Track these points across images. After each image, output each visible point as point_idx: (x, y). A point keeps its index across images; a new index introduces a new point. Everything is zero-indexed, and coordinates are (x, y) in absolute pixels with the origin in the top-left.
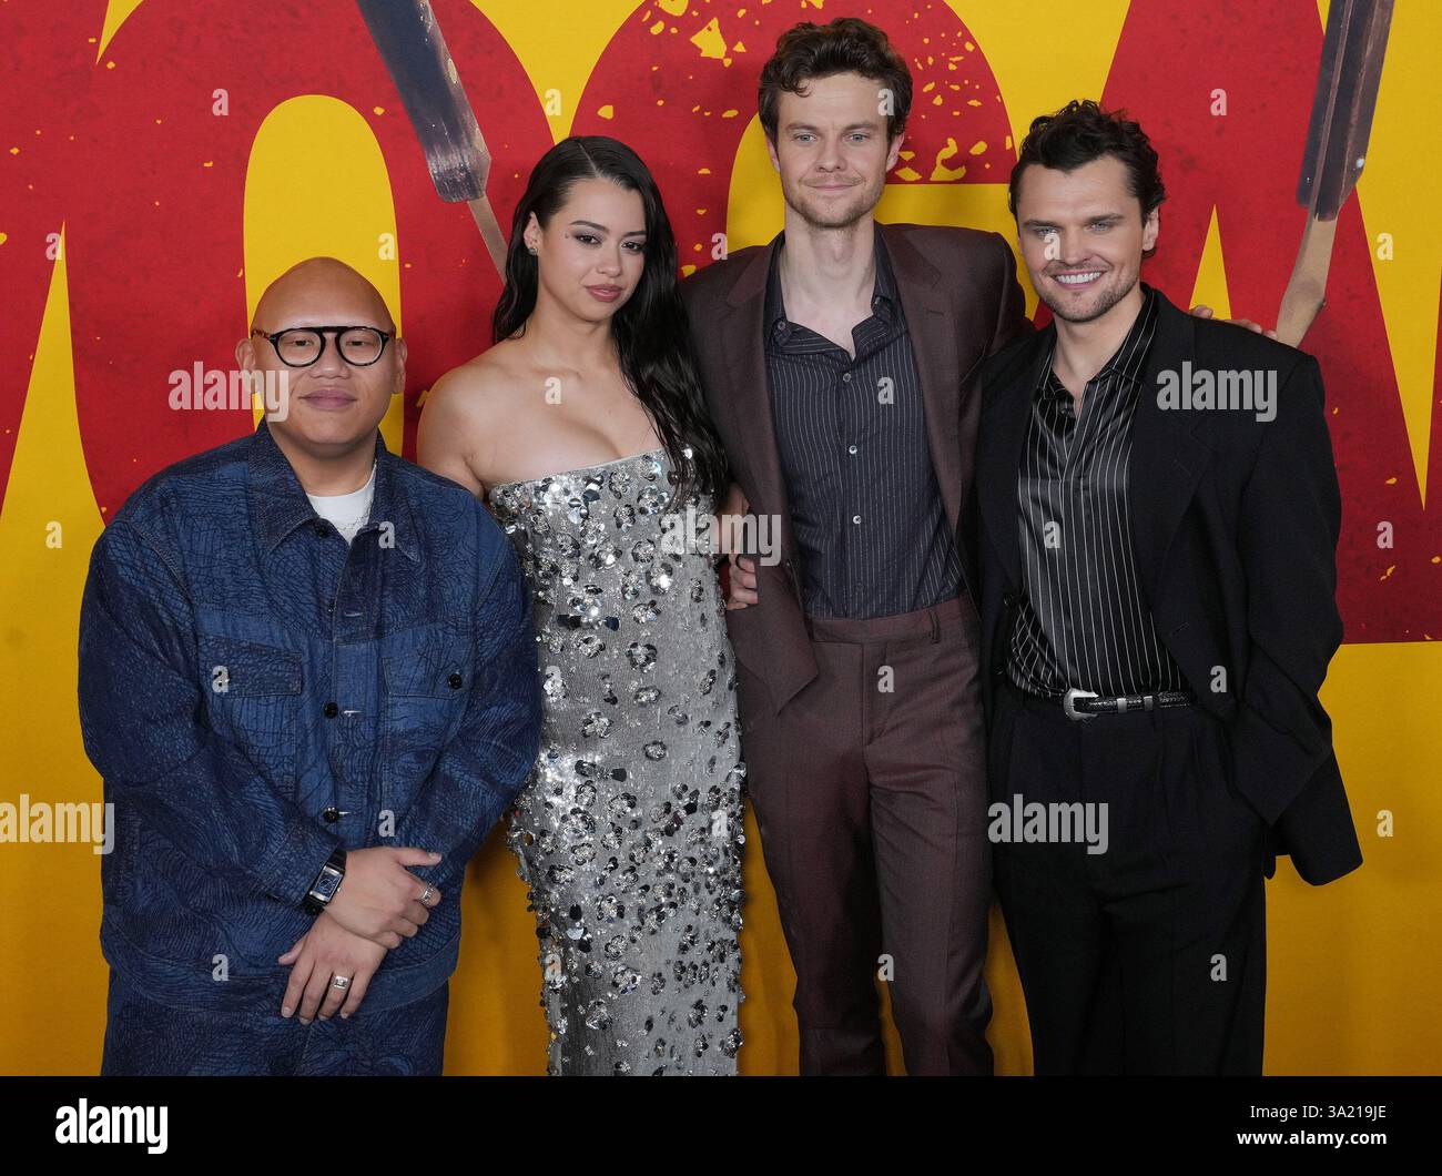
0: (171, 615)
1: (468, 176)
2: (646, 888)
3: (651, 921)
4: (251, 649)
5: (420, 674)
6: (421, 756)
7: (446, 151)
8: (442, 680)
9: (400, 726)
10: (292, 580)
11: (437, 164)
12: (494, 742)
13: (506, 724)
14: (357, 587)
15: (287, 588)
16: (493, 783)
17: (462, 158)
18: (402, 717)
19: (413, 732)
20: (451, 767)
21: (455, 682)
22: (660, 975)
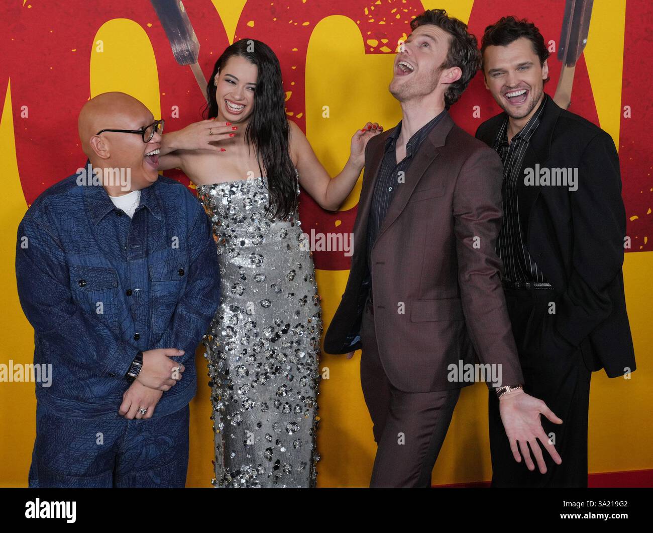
0: (57, 258)
1: (190, 53)
2: (261, 364)
3: (262, 379)
4: (93, 269)
5: (165, 271)
6: (168, 306)
7: (180, 42)
8: (175, 272)
9: (158, 294)
10: (107, 237)
11: (176, 49)
12: (199, 297)
13: (204, 288)
14: (136, 234)
15: (106, 241)
16: (200, 315)
17: (187, 45)
18: (159, 290)
19: (164, 296)
20: (181, 310)
21: (181, 273)
22: (266, 404)
